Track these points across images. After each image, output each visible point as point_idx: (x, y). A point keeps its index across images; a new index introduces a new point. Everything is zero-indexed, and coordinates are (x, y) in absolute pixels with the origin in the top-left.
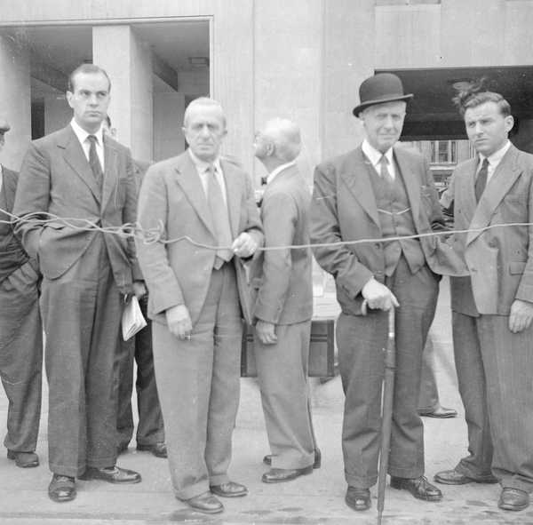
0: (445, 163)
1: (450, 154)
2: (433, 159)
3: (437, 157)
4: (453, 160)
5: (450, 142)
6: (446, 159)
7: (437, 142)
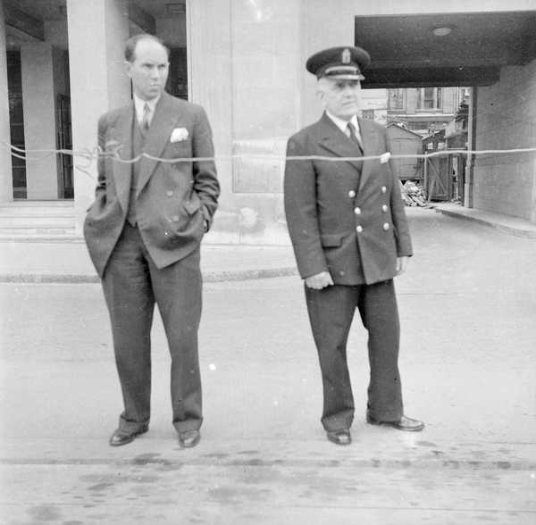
0: (430, 110)
1: (436, 100)
2: (419, 106)
3: (423, 103)
4: (438, 106)
5: (436, 89)
6: (432, 106)
7: (423, 89)
